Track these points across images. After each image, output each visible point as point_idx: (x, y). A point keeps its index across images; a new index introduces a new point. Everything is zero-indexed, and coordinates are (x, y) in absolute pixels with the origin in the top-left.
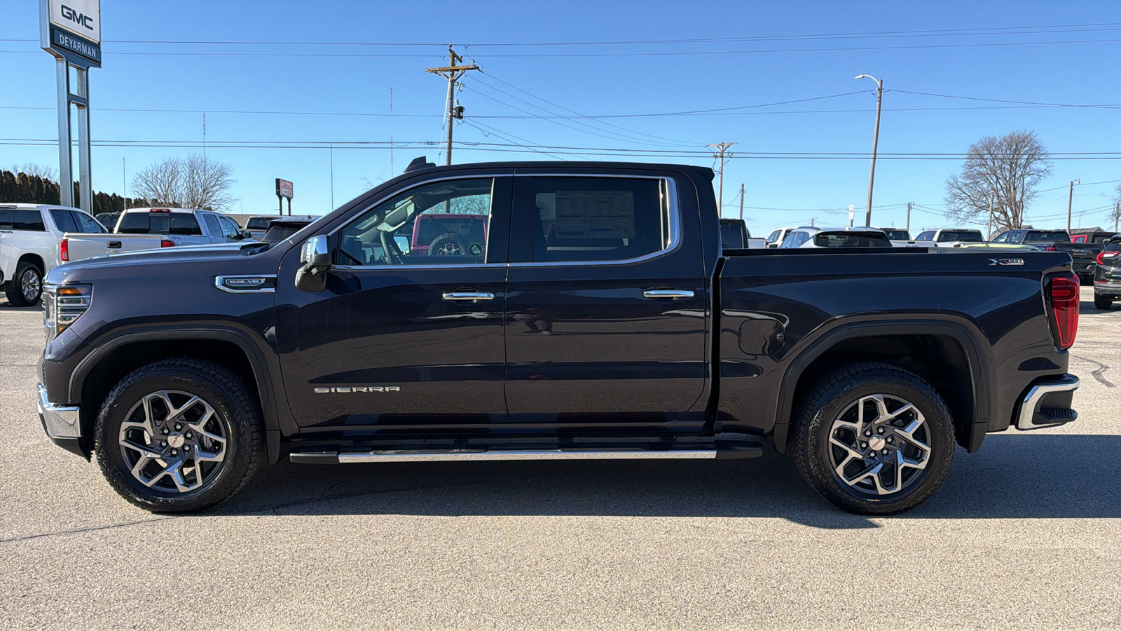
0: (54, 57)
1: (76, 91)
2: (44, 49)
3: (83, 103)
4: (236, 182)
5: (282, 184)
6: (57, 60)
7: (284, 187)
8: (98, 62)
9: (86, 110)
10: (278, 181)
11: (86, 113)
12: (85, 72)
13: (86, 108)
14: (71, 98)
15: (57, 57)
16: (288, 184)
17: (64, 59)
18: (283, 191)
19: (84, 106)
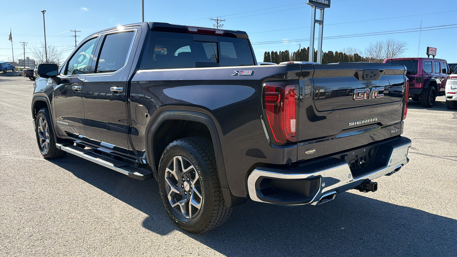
0: (311, 6)
1: (319, 18)
2: (307, 4)
3: (321, 22)
4: (407, 49)
5: (430, 49)
6: (312, 7)
7: (431, 51)
8: (328, 5)
9: (322, 25)
10: (428, 48)
11: (322, 26)
12: (323, 10)
13: (322, 24)
14: (316, 21)
15: (312, 6)
16: (433, 49)
17: (314, 6)
18: (430, 52)
19: (321, 24)
